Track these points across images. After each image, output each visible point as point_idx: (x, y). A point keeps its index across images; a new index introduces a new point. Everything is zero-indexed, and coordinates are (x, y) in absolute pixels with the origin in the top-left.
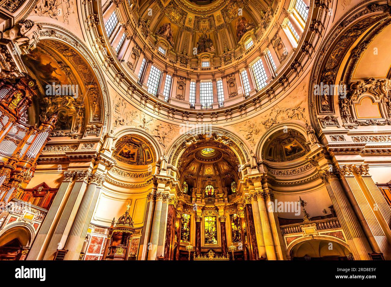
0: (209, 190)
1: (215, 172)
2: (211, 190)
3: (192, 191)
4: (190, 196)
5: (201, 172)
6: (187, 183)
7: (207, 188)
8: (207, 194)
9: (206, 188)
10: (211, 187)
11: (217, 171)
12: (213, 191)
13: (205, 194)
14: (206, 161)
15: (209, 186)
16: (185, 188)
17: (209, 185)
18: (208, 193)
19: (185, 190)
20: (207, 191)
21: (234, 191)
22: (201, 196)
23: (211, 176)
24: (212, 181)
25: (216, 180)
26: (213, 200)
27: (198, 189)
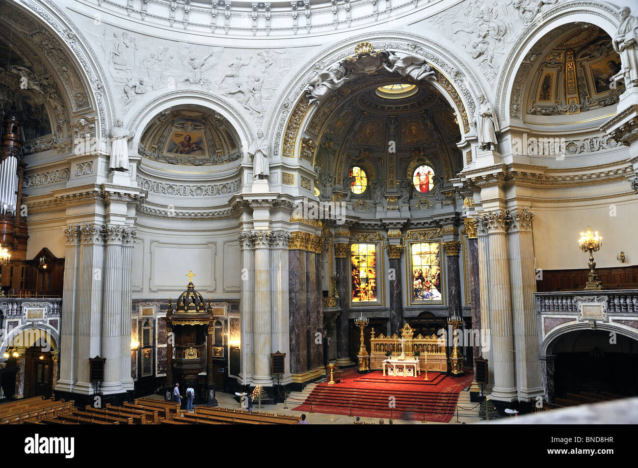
0: (423, 178)
2: (427, 178)
3: (375, 188)
4: (372, 201)
6: (362, 168)
7: (418, 173)
8: (418, 189)
16: (358, 183)
17: (423, 165)
19: (359, 187)
22: (399, 198)
23: (422, 146)
24: (425, 157)
25: (436, 153)
26: (432, 204)
27: (390, 181)
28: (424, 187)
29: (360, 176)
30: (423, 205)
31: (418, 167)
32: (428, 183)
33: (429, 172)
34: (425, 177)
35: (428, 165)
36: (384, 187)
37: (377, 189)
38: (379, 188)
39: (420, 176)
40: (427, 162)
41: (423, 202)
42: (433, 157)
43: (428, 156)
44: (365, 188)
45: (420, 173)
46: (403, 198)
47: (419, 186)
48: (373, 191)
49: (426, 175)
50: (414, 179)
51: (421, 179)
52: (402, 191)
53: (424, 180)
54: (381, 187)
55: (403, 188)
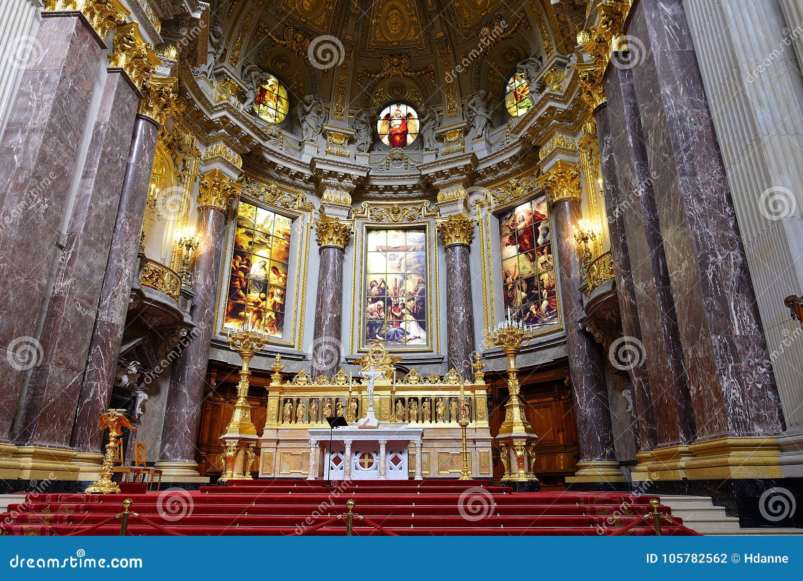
0: (397, 123)
1: (426, 26)
2: (404, 124)
4: (295, 137)
5: (352, 22)
7: (388, 116)
8: (385, 140)
10: (404, 110)
12: (414, 126)
13: (376, 138)
15: (394, 108)
16: (271, 103)
17: (399, 102)
18: (391, 137)
19: (272, 112)
22: (351, 141)
23: (407, 51)
24: (409, 74)
25: (432, 67)
26: (413, 161)
27: (337, 107)
28: (398, 138)
29: (276, 92)
30: (395, 161)
31: (389, 104)
32: (405, 133)
33: (409, 115)
34: (400, 122)
35: (408, 104)
36: (323, 115)
37: (309, 115)
38: (313, 113)
39: (391, 120)
40: (407, 96)
41: (396, 156)
42: (425, 74)
43: (416, 72)
44: (283, 117)
45: (391, 115)
46: (359, 142)
47: (387, 136)
48: (301, 119)
49: (403, 119)
50: (380, 123)
51: (392, 125)
52: (358, 131)
53: (398, 126)
54: (319, 113)
55: (362, 123)
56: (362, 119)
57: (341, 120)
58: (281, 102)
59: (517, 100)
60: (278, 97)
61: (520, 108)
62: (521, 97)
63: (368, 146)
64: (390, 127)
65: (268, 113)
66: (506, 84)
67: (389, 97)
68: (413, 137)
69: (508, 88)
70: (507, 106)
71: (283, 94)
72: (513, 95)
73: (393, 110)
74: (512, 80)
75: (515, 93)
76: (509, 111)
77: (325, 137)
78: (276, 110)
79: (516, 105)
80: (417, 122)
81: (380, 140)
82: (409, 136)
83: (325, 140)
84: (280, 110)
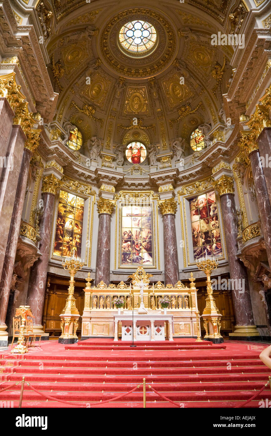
0: (135, 151)
1: (152, 105)
2: (139, 152)
3: (91, 146)
4: (86, 157)
5: (116, 102)
6: (79, 130)
7: (131, 147)
8: (130, 160)
9: (129, 147)
10: (139, 145)
11: (157, 103)
12: (144, 153)
13: (125, 158)
14: (129, 71)
16: (74, 140)
18: (133, 158)
19: (75, 144)
20: (128, 153)
21: (199, 149)
22: (114, 160)
23: (142, 117)
24: (143, 128)
25: (154, 125)
26: (145, 171)
27: (107, 143)
28: (136, 159)
29: (76, 135)
30: (135, 171)
31: (131, 142)
32: (139, 157)
33: (141, 148)
34: (137, 151)
35: (141, 142)
36: (100, 147)
37: (94, 147)
38: (96, 146)
39: (132, 150)
40: (141, 138)
41: (136, 168)
42: (151, 128)
43: (146, 127)
44: (79, 147)
45: (133, 147)
46: (118, 161)
47: (131, 158)
48: (89, 148)
49: (138, 150)
50: (127, 151)
51: (133, 152)
52: (117, 155)
53: (136, 153)
54: (98, 146)
55: (119, 151)
56: (120, 149)
57: (109, 149)
58: (79, 140)
59: (196, 143)
60: (78, 137)
61: (198, 147)
62: (198, 141)
63: (122, 162)
64: (132, 153)
65: (73, 145)
66: (191, 135)
67: (131, 138)
68: (143, 159)
69: (191, 137)
70: (191, 146)
71: (80, 136)
72: (194, 141)
73: (133, 144)
74: (193, 133)
75: (195, 140)
76: (192, 148)
77: (101, 157)
78: (77, 144)
79: (196, 145)
80: (146, 151)
81: (127, 160)
82: (141, 158)
83: (101, 159)
84: (78, 144)
